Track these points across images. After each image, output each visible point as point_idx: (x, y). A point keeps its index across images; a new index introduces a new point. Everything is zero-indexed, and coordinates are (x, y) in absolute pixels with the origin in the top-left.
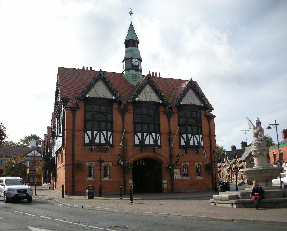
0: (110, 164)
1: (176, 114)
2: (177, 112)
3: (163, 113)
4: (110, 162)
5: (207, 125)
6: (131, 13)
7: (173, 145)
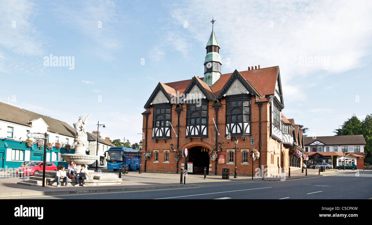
0: (169, 151)
1: (224, 106)
2: (225, 103)
3: (211, 107)
4: (169, 149)
5: (258, 112)
6: (213, 22)
7: (219, 135)
